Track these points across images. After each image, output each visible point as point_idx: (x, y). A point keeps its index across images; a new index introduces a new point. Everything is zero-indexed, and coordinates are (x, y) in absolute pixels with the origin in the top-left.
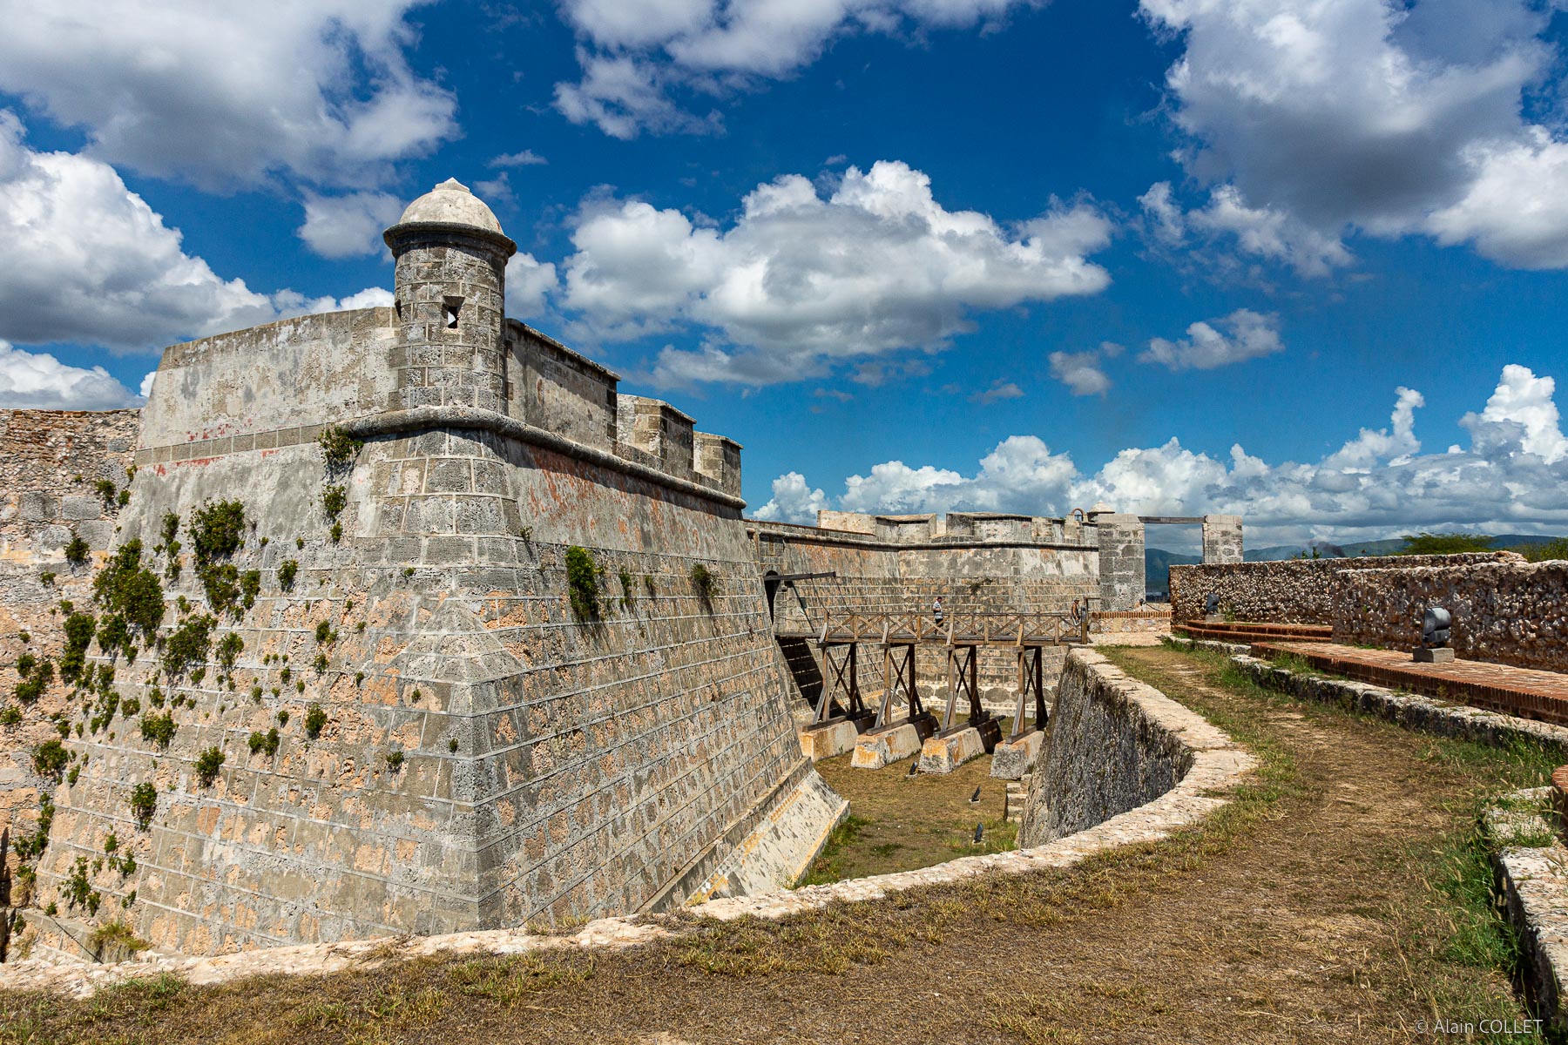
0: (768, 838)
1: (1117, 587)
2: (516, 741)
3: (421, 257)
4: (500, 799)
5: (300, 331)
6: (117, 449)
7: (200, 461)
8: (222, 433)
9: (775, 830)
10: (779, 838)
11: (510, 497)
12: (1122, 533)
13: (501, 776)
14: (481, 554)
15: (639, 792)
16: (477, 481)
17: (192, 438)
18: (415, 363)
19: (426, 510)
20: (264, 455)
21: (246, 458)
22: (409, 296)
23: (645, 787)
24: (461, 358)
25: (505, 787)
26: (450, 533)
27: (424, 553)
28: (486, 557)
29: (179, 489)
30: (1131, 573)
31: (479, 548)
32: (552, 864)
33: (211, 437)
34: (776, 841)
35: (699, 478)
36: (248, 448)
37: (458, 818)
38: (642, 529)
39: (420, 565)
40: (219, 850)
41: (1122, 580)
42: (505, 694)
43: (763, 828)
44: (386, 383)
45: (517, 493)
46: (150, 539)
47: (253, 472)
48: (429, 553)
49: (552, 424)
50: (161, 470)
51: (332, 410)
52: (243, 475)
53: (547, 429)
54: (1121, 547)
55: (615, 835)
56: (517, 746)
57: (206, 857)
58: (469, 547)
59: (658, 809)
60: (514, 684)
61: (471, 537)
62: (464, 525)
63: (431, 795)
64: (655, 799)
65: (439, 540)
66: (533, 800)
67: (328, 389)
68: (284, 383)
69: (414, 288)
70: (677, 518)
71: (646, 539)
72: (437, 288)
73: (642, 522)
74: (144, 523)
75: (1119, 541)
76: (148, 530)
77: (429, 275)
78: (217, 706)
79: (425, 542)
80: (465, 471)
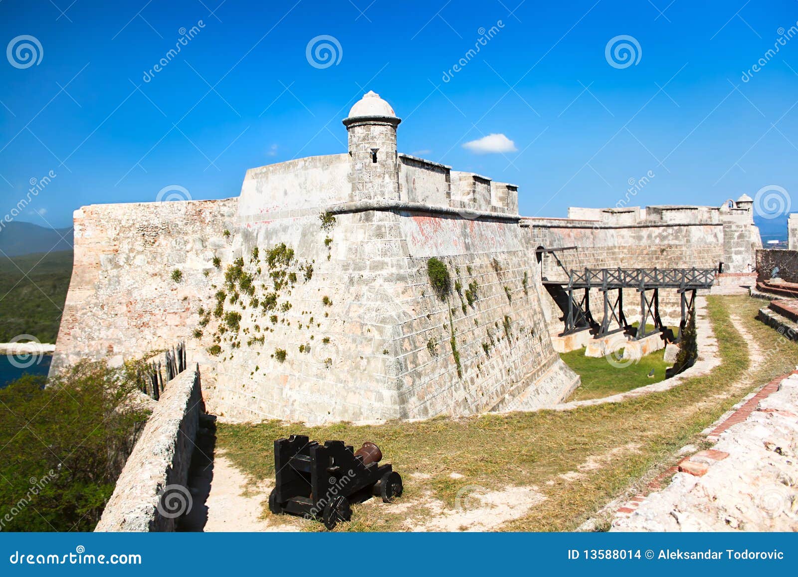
0: (533, 394)
1: (734, 257)
2: (411, 350)
3: (359, 131)
4: (406, 375)
5: (307, 164)
6: (229, 216)
7: (266, 222)
8: (275, 209)
9: (537, 390)
10: (539, 394)
11: (404, 238)
12: (737, 226)
13: (406, 365)
14: (392, 267)
15: (466, 372)
16: (389, 233)
17: (262, 212)
18: (359, 180)
19: (368, 248)
20: (294, 220)
21: (287, 221)
22: (355, 149)
23: (469, 369)
24: (379, 176)
25: (407, 370)
26: (378, 258)
27: (368, 267)
28: (395, 268)
29: (257, 234)
30: (743, 249)
31: (392, 264)
32: (428, 403)
33: (270, 212)
34: (537, 395)
35: (494, 209)
36: (287, 217)
37: (389, 383)
38: (465, 242)
39: (366, 274)
40: (290, 393)
41: (737, 253)
42: (405, 330)
43: (531, 389)
44: (347, 188)
45: (406, 236)
46: (247, 258)
47: (290, 228)
48: (370, 267)
49: (420, 200)
50: (249, 225)
51: (323, 201)
52: (285, 229)
53: (418, 202)
54: (737, 234)
55: (456, 391)
56: (411, 352)
57: (284, 396)
58: (387, 264)
59: (476, 380)
60: (410, 326)
61: (387, 259)
62: (384, 254)
63: (378, 373)
64: (474, 375)
65: (374, 262)
66: (419, 375)
67: (321, 190)
68: (301, 188)
69: (357, 146)
70: (483, 233)
71: (467, 247)
72: (367, 146)
73: (465, 239)
74: (243, 250)
75: (735, 231)
76: (246, 253)
77: (364, 139)
78: (283, 332)
79: (368, 263)
80: (383, 229)
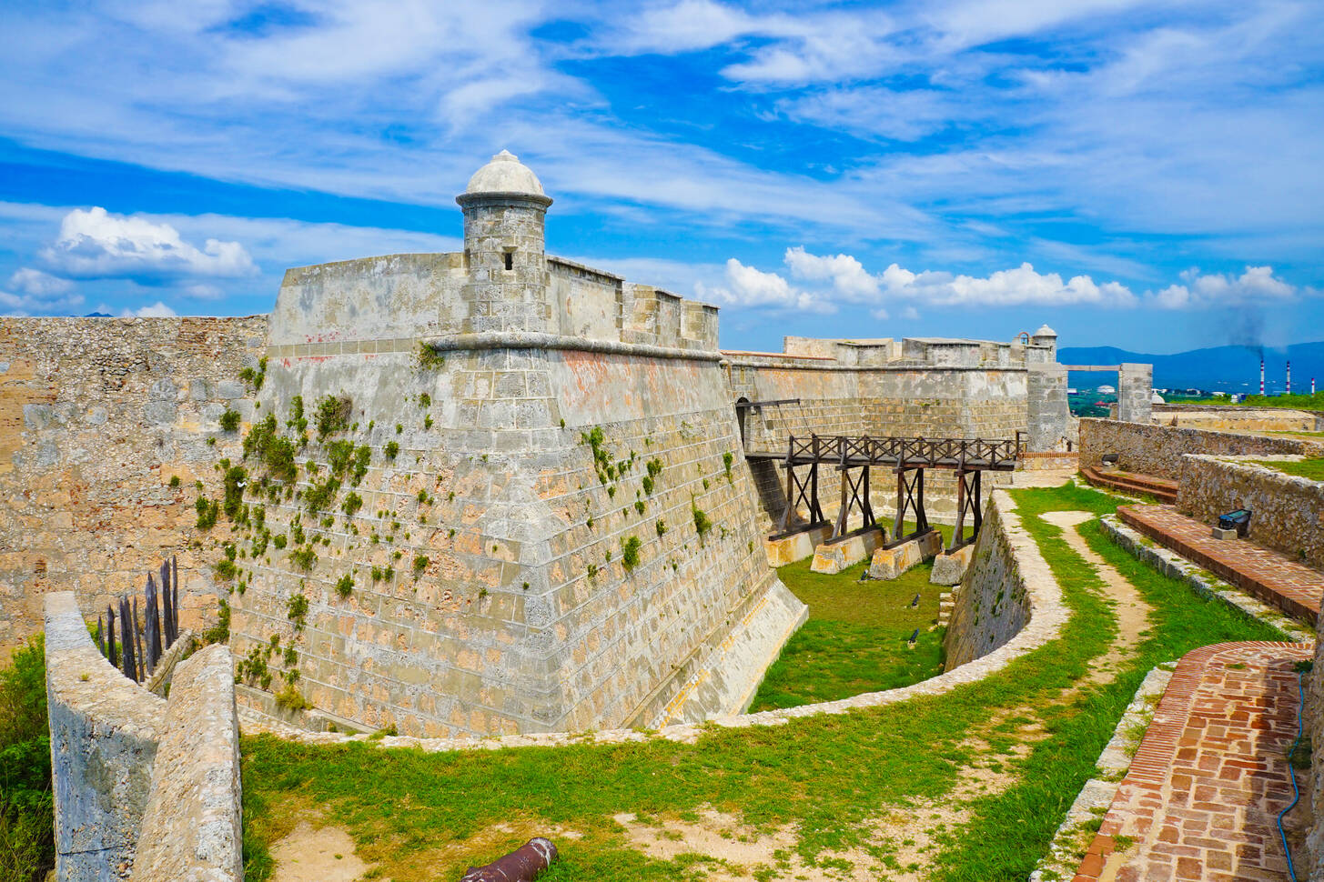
0: (742, 639)
1: (1043, 426)
2: (565, 581)
3: (486, 219)
4: (557, 623)
5: (392, 266)
6: (253, 346)
7: (317, 358)
8: (333, 338)
9: (747, 633)
10: (750, 639)
11: (553, 397)
12: (1049, 380)
13: (557, 610)
14: (534, 443)
15: (645, 610)
16: (530, 388)
17: (310, 340)
18: (482, 297)
19: (494, 411)
20: (367, 358)
21: (356, 359)
22: (476, 247)
23: (649, 606)
24: (516, 293)
25: (559, 615)
26: (512, 429)
27: (495, 444)
28: (538, 445)
29: (301, 378)
30: (1055, 414)
31: (533, 439)
32: (590, 666)
33: (324, 341)
34: (747, 641)
35: (685, 343)
36: (354, 351)
37: (530, 636)
38: (643, 399)
39: (492, 453)
40: (357, 647)
41: (1047, 420)
42: (556, 548)
43: (737, 632)
44: (460, 312)
45: (556, 392)
46: (282, 417)
47: (359, 371)
48: (498, 444)
49: (577, 331)
50: (287, 362)
51: (418, 328)
52: (351, 372)
53: (574, 334)
54: (1047, 391)
55: (630, 643)
56: (565, 584)
57: (347, 651)
58: (525, 438)
59: (659, 623)
60: (561, 539)
61: (526, 431)
62: (522, 423)
63: (510, 619)
64: (656, 615)
65: (505, 434)
66: (577, 623)
67: (415, 312)
68: (380, 305)
69: (481, 240)
70: (669, 382)
71: (645, 406)
72: (497, 241)
73: (642, 393)
74: (277, 403)
75: (1046, 387)
76: (280, 409)
77: (492, 231)
78: (345, 545)
79: (495, 435)
80: (521, 381)
